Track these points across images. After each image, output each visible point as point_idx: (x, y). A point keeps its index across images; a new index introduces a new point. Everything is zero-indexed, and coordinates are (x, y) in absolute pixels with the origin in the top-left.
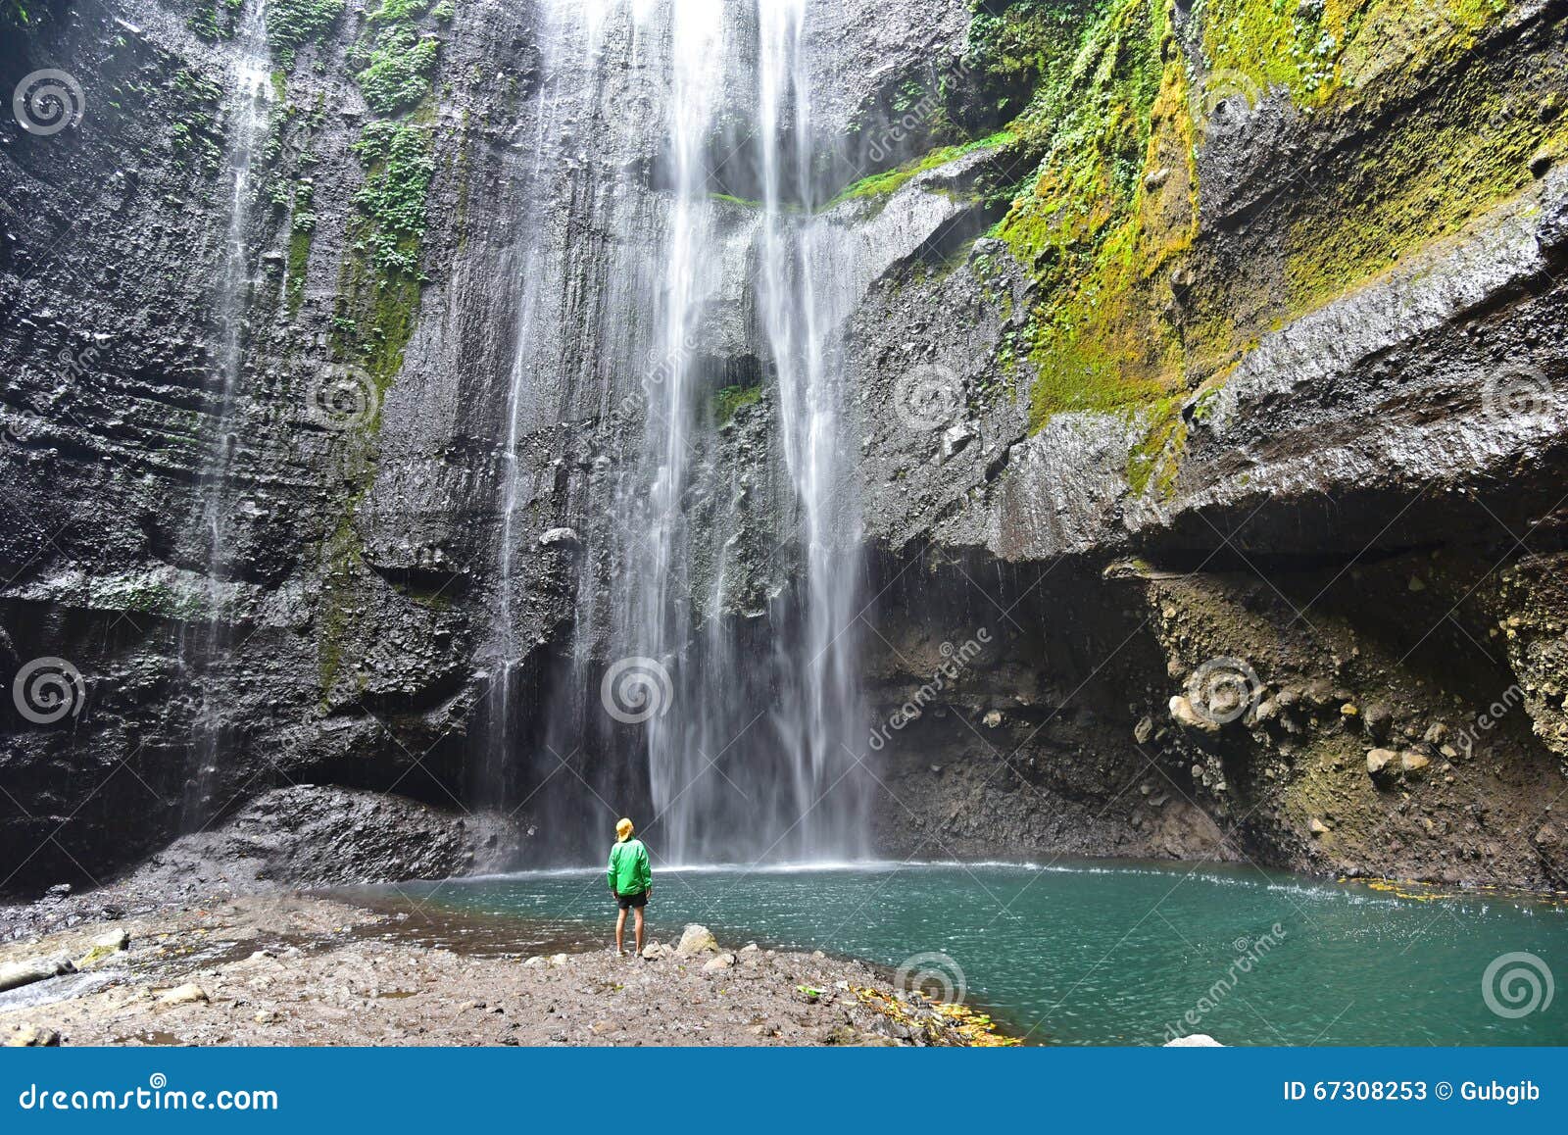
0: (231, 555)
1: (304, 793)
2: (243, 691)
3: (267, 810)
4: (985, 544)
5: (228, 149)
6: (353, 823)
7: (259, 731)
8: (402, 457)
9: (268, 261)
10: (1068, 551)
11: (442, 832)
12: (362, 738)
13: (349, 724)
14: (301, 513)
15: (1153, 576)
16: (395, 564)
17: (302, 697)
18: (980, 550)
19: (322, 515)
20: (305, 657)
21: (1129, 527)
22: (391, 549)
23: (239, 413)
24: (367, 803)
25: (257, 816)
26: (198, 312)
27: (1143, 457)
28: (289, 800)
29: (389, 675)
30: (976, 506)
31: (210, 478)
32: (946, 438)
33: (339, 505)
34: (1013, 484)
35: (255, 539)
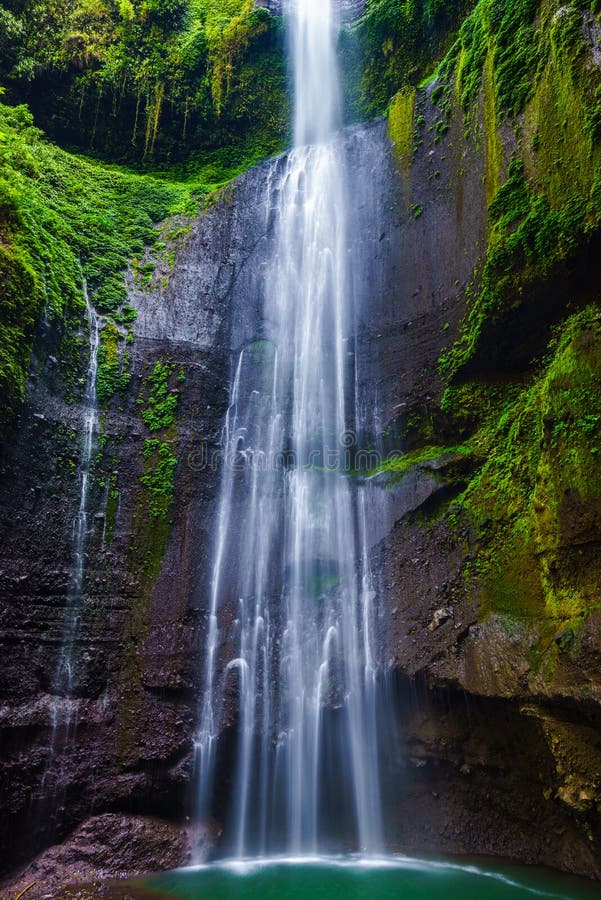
0: (76, 684)
1: (108, 818)
2: (80, 762)
3: (88, 830)
4: (457, 679)
5: (80, 463)
6: (132, 837)
7: (86, 784)
8: (160, 622)
9: (97, 519)
10: (501, 695)
11: (175, 839)
12: (137, 786)
13: (131, 777)
14: (110, 656)
15: (545, 718)
16: (157, 684)
17: (108, 763)
18: (455, 682)
19: (120, 657)
20: (111, 739)
21: (532, 690)
22: (155, 676)
23: (82, 604)
24: (138, 823)
25: (84, 834)
26: (65, 555)
27: (537, 652)
28: (100, 824)
29: (152, 749)
30: (452, 656)
31: (68, 642)
32: (435, 615)
33: (129, 651)
34: (471, 648)
35: (88, 674)
